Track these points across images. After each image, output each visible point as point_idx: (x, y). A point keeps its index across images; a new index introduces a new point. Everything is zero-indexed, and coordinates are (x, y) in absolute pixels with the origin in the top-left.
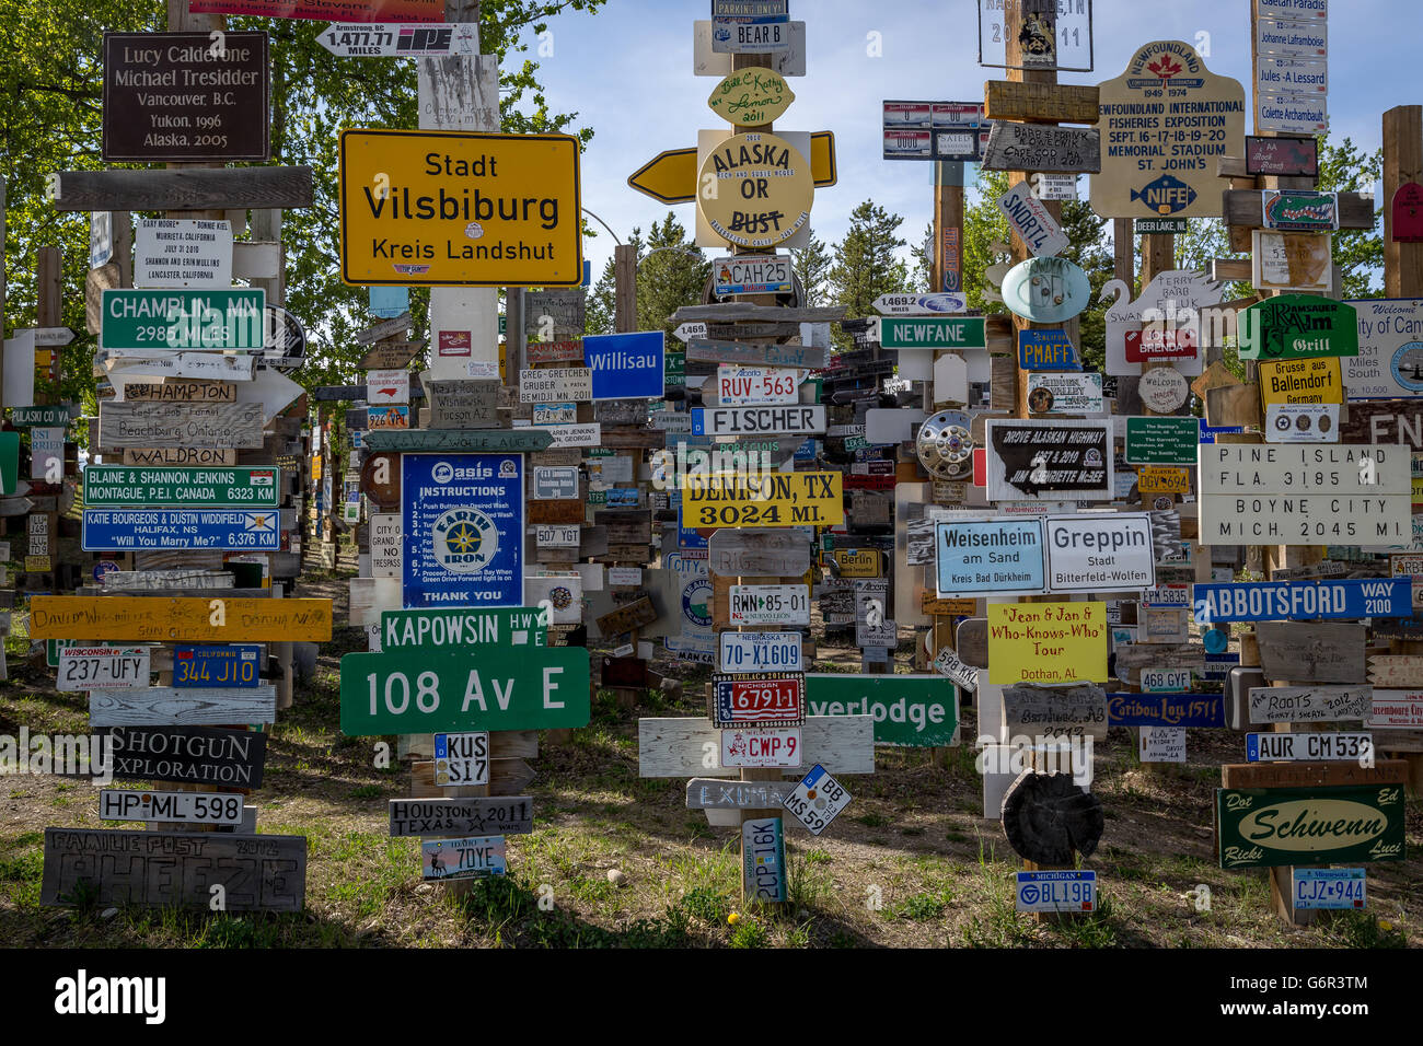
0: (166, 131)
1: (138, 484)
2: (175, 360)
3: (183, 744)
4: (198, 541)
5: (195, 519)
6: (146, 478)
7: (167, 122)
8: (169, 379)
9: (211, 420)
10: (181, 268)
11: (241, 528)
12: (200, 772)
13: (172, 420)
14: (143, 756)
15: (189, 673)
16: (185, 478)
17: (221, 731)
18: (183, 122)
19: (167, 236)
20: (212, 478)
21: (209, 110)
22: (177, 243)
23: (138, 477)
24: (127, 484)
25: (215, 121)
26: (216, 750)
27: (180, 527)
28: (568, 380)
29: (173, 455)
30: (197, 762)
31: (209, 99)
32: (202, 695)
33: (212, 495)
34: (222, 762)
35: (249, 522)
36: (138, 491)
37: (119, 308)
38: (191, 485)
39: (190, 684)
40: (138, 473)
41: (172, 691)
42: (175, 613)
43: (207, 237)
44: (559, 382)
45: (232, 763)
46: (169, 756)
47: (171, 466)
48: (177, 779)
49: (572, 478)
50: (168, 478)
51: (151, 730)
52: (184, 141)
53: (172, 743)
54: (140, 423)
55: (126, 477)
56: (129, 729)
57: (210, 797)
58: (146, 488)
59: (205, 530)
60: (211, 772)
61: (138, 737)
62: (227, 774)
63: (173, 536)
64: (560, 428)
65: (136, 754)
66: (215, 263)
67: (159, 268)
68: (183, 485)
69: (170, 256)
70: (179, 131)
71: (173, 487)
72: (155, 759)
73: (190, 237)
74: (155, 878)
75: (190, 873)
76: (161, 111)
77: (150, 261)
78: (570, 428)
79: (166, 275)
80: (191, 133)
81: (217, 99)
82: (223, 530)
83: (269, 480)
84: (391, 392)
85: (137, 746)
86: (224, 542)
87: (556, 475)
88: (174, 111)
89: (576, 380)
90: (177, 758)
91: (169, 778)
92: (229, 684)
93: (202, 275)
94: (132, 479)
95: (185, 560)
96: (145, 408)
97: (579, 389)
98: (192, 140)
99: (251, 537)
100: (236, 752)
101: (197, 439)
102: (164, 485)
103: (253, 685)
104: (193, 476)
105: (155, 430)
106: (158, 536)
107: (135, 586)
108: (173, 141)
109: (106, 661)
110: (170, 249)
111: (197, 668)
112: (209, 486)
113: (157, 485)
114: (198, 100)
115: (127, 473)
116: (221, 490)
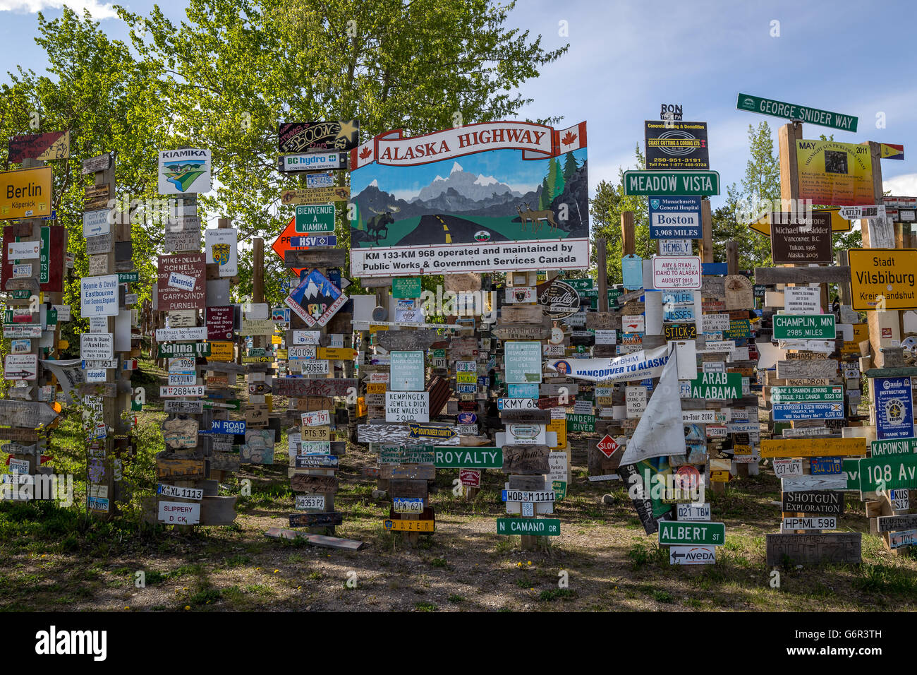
0: (795, 252)
1: (792, 394)
2: (806, 344)
3: (814, 498)
4: (815, 416)
5: (813, 407)
6: (795, 391)
7: (795, 248)
8: (800, 351)
9: (818, 367)
10: (802, 306)
11: (829, 410)
12: (821, 509)
13: (804, 368)
14: (800, 503)
15: (817, 469)
16: (809, 390)
17: (827, 493)
18: (801, 248)
19: (797, 293)
20: (818, 390)
21: (810, 243)
22: (800, 296)
23: (791, 391)
24: (788, 394)
25: (813, 248)
26: (826, 500)
27: (808, 410)
28: (718, 320)
29: (806, 381)
30: (819, 504)
31: (810, 239)
32: (821, 478)
33: (819, 397)
34: (828, 504)
35: (833, 408)
36: (792, 396)
37: (780, 322)
38: (811, 393)
39: (818, 473)
40: (791, 389)
41: (811, 476)
42: (814, 445)
43: (811, 294)
44: (714, 321)
45: (832, 505)
46: (808, 503)
47: (805, 386)
48: (812, 512)
49: (722, 367)
50: (803, 391)
51: (802, 493)
52: (802, 256)
53: (810, 497)
54: (792, 369)
55: (787, 391)
56: (795, 492)
57: (824, 519)
58: (795, 394)
59: (817, 411)
60: (825, 508)
61: (798, 496)
62: (830, 509)
63: (805, 414)
64: (715, 343)
65: (797, 503)
66: (814, 304)
67: (794, 306)
68: (808, 394)
69: (798, 301)
70: (800, 252)
71: (804, 394)
72: (804, 504)
73: (805, 294)
74: (808, 553)
75: (820, 550)
76: (793, 243)
77: (791, 304)
78: (720, 343)
79: (797, 309)
80: (805, 252)
81: (813, 238)
82: (823, 411)
83: (840, 391)
84: (635, 326)
85: (798, 499)
86: (824, 416)
87: (714, 366)
88: (798, 244)
89: (721, 320)
90: (811, 504)
91: (809, 512)
92: (832, 473)
93: (810, 309)
94: (789, 392)
95: (811, 424)
96: (794, 363)
97: (723, 324)
98: (805, 255)
99: (833, 414)
100: (833, 500)
101: (814, 375)
102: (801, 394)
103: (840, 473)
104: (811, 390)
105: (798, 372)
106: (800, 414)
107: (795, 435)
108: (798, 256)
109: (787, 465)
110: (798, 299)
111: (820, 467)
112: (817, 393)
113: (799, 394)
114: (806, 239)
115: (787, 389)
116: (822, 395)
